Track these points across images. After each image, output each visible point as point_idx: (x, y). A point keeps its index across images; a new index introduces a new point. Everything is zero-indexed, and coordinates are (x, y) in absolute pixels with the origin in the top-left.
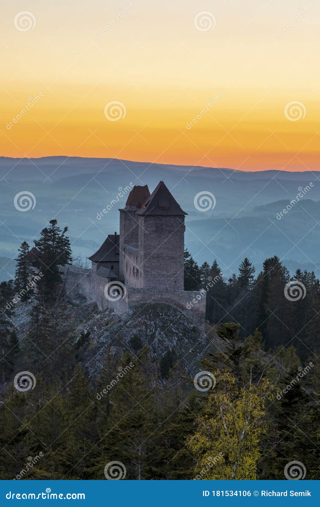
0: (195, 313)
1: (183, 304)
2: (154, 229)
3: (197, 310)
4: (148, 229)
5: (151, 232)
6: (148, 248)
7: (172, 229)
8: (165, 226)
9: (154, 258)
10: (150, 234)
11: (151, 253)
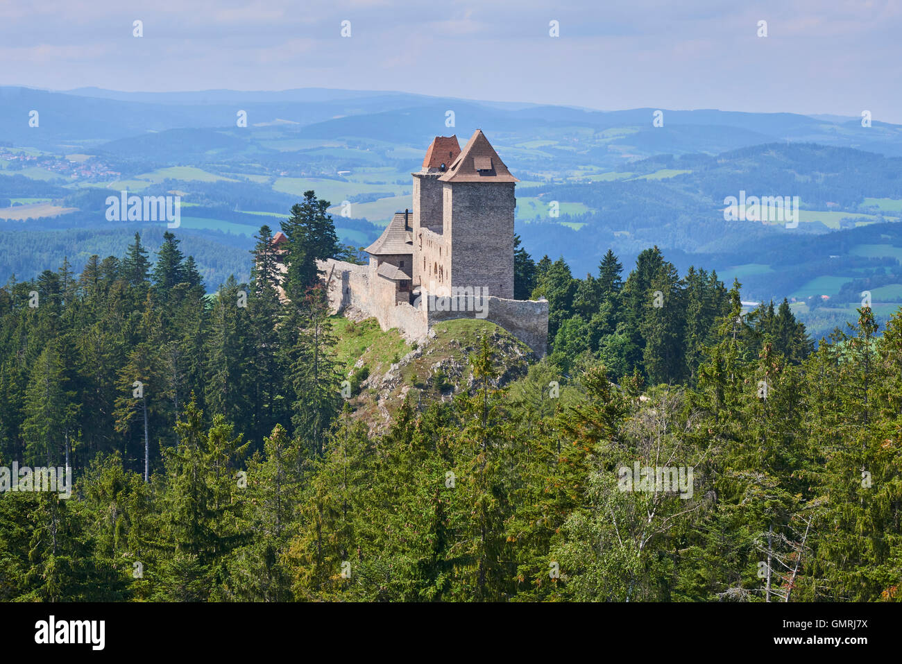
1: (513, 320)
3: (535, 329)
4: (458, 204)
5: (463, 209)
7: (495, 203)
8: (483, 199)
9: (467, 249)
10: (461, 212)
11: (464, 241)
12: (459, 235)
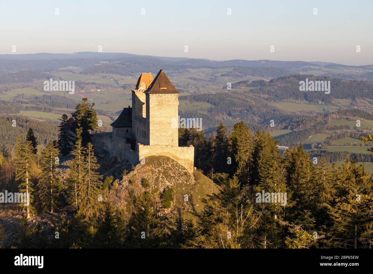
0: (187, 162)
1: (178, 156)
2: (157, 104)
3: (188, 160)
4: (152, 103)
5: (154, 106)
6: (152, 117)
7: (169, 103)
8: (164, 101)
9: (157, 124)
10: (154, 107)
11: (155, 120)
12: (153, 118)
